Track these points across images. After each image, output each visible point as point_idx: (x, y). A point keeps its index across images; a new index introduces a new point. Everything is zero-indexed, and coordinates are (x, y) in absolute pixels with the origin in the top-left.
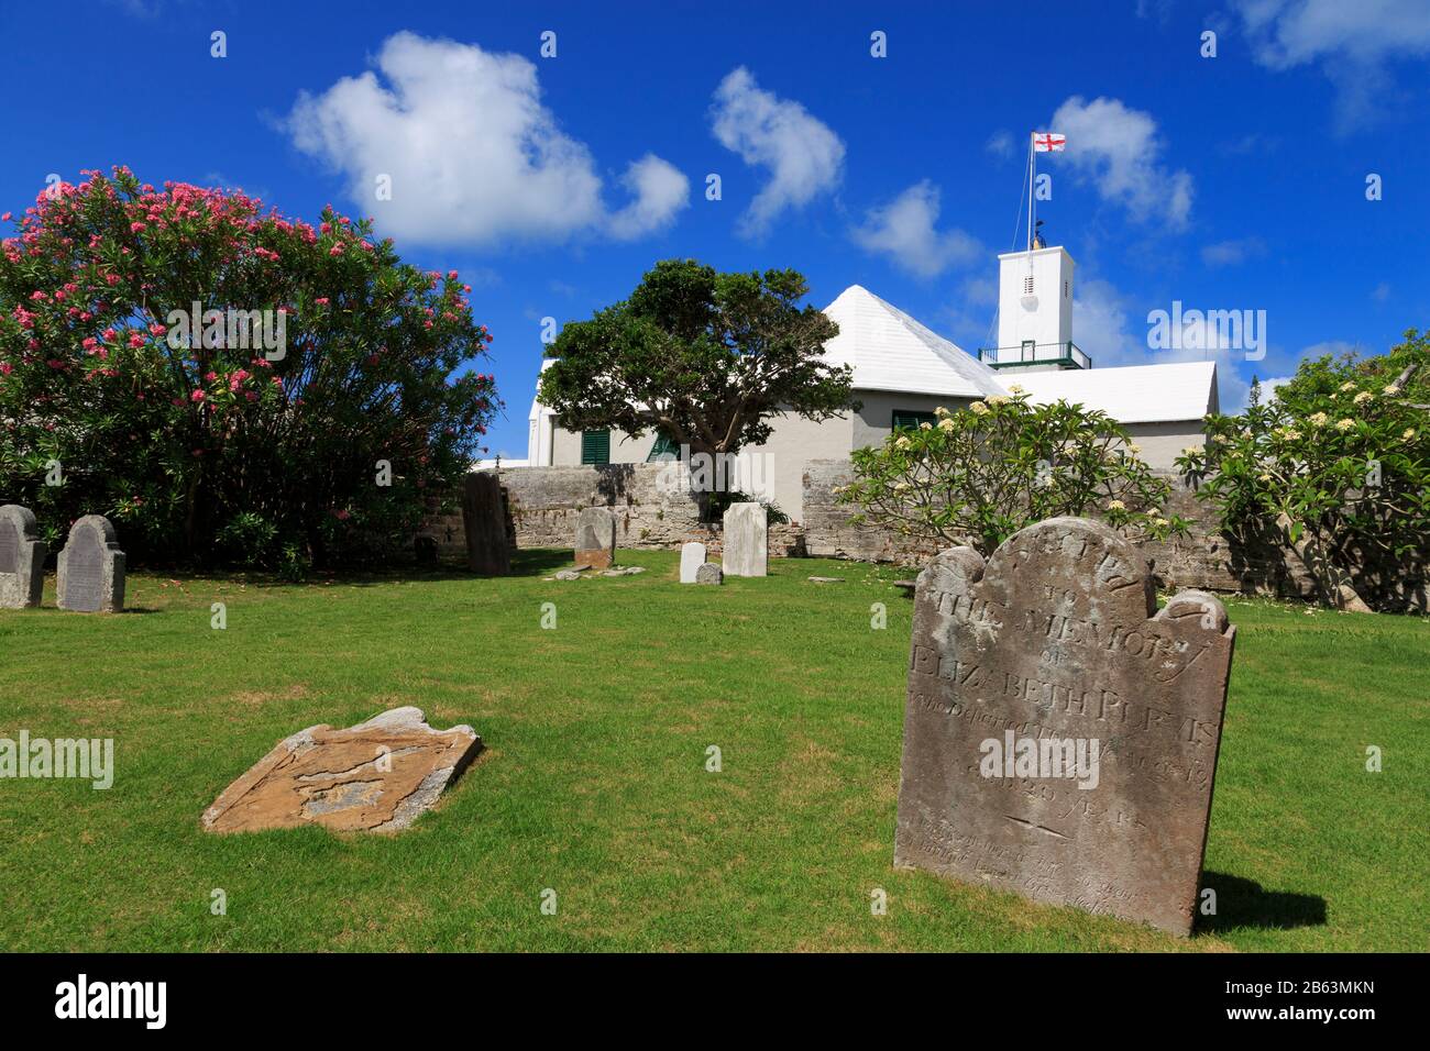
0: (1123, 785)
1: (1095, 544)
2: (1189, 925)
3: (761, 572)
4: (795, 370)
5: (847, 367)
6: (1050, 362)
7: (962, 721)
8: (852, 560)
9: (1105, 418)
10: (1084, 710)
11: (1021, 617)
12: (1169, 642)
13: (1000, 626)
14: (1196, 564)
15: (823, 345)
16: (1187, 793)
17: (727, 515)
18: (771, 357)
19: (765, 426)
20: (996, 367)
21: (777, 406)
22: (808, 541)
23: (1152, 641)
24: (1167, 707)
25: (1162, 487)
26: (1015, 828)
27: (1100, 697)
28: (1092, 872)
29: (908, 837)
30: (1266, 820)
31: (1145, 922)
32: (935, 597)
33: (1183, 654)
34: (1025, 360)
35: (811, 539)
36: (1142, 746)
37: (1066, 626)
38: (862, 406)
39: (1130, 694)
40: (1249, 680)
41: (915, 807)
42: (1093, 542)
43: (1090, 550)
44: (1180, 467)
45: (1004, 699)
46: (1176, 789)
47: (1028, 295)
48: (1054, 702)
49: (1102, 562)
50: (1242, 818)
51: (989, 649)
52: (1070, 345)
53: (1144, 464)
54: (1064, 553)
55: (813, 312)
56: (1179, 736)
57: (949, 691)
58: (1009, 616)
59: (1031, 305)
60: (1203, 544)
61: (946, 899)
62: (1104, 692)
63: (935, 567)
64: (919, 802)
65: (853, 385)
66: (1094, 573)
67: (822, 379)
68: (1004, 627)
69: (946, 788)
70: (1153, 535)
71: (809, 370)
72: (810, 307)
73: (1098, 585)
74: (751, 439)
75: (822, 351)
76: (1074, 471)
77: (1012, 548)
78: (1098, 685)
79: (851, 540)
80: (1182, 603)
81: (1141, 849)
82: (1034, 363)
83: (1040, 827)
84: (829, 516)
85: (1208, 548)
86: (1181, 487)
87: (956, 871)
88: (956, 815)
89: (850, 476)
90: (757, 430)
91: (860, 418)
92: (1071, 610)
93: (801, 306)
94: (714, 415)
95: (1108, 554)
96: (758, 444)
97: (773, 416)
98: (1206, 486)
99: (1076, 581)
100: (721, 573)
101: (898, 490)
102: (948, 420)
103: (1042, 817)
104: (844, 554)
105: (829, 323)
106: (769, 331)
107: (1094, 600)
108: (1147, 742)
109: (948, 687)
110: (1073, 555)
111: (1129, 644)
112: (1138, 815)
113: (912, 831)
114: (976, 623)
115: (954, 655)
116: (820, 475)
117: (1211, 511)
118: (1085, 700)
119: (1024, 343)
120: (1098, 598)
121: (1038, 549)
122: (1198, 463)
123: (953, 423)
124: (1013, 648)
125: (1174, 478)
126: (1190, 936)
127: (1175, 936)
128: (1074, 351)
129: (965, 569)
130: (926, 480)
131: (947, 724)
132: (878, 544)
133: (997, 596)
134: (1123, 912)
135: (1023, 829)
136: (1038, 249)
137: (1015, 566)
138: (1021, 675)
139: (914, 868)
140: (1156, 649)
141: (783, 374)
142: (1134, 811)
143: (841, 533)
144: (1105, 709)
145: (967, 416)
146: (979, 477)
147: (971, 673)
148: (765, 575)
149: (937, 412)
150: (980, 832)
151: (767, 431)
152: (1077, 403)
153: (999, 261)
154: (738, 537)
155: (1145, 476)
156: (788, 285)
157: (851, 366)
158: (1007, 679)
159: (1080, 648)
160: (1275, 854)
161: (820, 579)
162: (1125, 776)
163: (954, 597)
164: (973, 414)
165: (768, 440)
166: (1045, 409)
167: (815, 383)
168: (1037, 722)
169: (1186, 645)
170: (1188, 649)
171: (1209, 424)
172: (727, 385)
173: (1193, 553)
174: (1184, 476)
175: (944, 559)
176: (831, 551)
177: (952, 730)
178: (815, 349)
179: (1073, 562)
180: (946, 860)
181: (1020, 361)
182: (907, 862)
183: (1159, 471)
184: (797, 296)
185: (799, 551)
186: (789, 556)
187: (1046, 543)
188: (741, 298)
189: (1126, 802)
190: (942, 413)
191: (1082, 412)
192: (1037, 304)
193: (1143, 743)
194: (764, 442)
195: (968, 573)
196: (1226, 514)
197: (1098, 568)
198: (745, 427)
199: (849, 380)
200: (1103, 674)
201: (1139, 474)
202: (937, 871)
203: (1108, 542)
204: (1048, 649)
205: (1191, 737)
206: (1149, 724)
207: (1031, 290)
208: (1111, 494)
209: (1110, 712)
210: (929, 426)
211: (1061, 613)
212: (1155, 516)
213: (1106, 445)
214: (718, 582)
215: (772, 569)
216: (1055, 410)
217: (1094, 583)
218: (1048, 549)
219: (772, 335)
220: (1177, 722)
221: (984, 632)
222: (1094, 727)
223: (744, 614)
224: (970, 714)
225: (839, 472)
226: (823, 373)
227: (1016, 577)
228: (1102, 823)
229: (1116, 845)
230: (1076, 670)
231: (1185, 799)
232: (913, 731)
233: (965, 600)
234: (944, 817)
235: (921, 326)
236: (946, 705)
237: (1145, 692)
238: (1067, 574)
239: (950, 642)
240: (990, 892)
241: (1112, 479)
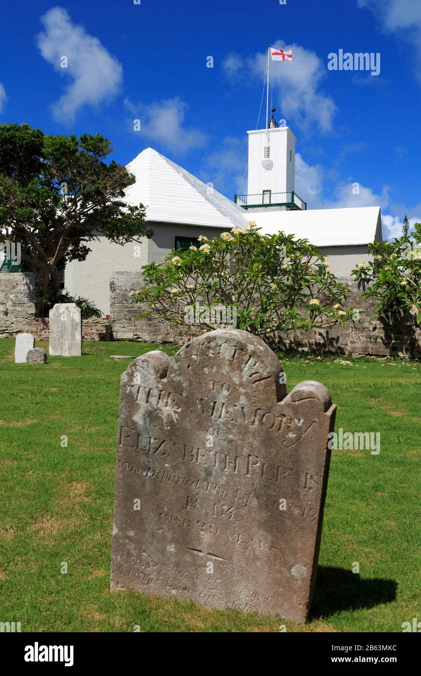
0: (263, 521)
1: (242, 349)
2: (305, 615)
3: (77, 352)
4: (105, 207)
5: (142, 206)
6: (280, 205)
7: (155, 480)
8: (145, 342)
9: (308, 244)
10: (237, 469)
11: (194, 404)
12: (291, 419)
13: (179, 410)
14: (363, 339)
15: (124, 190)
16: (303, 524)
17: (52, 312)
18: (87, 198)
19: (84, 247)
20: (246, 207)
21: (92, 233)
22: (114, 329)
23: (280, 419)
24: (290, 465)
25: (343, 289)
26: (192, 555)
27: (247, 460)
28: (244, 584)
29: (119, 567)
30: (371, 525)
31: (277, 615)
32: (135, 390)
33: (300, 427)
34: (265, 203)
35: (116, 327)
36: (275, 493)
37: (224, 410)
38: (152, 233)
39: (267, 456)
40: (380, 421)
41: (124, 545)
42: (241, 348)
43: (239, 354)
44: (354, 276)
45: (183, 463)
46: (296, 522)
47: (267, 159)
48: (217, 464)
49: (247, 362)
50: (356, 525)
51: (172, 428)
52: (293, 193)
53: (333, 275)
54: (221, 356)
55: (116, 167)
56: (298, 486)
57: (146, 459)
58: (185, 403)
59: (268, 166)
60: (368, 326)
61: (144, 612)
62: (250, 456)
63: (133, 368)
64: (127, 541)
65: (146, 219)
66: (241, 371)
67: (124, 214)
68: (182, 411)
69: (145, 530)
70: (337, 321)
71: (114, 208)
72: (114, 162)
73: (244, 379)
74: (74, 257)
75: (123, 195)
76: (288, 279)
77: (186, 352)
78: (246, 451)
79: (144, 327)
80: (299, 391)
81: (274, 565)
82: (270, 205)
83: (209, 554)
84: (129, 311)
85: (371, 328)
86: (355, 289)
87: (153, 589)
88: (152, 549)
89: (143, 284)
90: (79, 250)
91: (153, 242)
92: (227, 397)
93: (107, 161)
94: (45, 238)
95: (250, 356)
96: (80, 260)
97: (90, 240)
98: (370, 289)
99: (230, 377)
100: (45, 356)
101: (173, 293)
102: (206, 245)
103: (210, 546)
104: (139, 338)
105: (127, 174)
106: (84, 178)
107: (242, 390)
108: (278, 490)
109: (145, 457)
110: (227, 358)
111: (265, 421)
112: (272, 542)
113: (122, 563)
114: (163, 408)
115: (148, 433)
116: (121, 282)
117: (373, 305)
118: (237, 462)
119: (264, 191)
120: (244, 388)
121: (204, 353)
122: (366, 274)
123: (209, 247)
124: (189, 426)
125: (350, 283)
126: (306, 623)
127: (297, 623)
128: (295, 198)
129: (155, 369)
130: (192, 286)
131: (144, 483)
132: (163, 330)
133: (177, 388)
134: (263, 610)
135: (198, 556)
136: (272, 128)
137: (189, 366)
138: (194, 446)
139: (124, 589)
140: (283, 425)
141: (95, 210)
142: (270, 538)
143: (137, 323)
144: (250, 469)
145: (219, 242)
146: (229, 283)
147: (160, 446)
148: (80, 355)
149: (200, 239)
150: (168, 560)
151: (86, 251)
152: (291, 234)
153: (247, 135)
154: (60, 329)
155: (333, 283)
156: (97, 146)
157: (145, 205)
158: (185, 449)
159: (233, 425)
160: (373, 550)
161: (118, 357)
162: (264, 515)
163: (147, 390)
164: (222, 241)
165: (87, 257)
166: (270, 238)
167: (120, 217)
168: (205, 479)
169: (302, 421)
170: (303, 423)
171: (372, 248)
172: (56, 217)
173: (362, 332)
174: (357, 282)
175: (140, 361)
176: (130, 335)
177: (148, 487)
178: (118, 193)
179: (228, 363)
180: (146, 581)
181: (261, 204)
182: (120, 585)
183: (342, 279)
184: (104, 154)
185: (108, 336)
186: (100, 340)
187: (209, 349)
188: (63, 154)
189: (264, 533)
190: (203, 240)
191: (293, 240)
192: (272, 165)
193: (275, 491)
194: (84, 259)
195: (157, 372)
196: (381, 306)
197: (245, 367)
198: (70, 248)
199: (143, 215)
200: (249, 443)
201: (329, 281)
202: (140, 590)
203: (251, 348)
204: (212, 426)
205: (306, 485)
206: (279, 478)
207: (268, 156)
208: (312, 295)
209: (254, 470)
210: (195, 248)
211: (221, 400)
212: (338, 309)
213: (308, 262)
214: (43, 362)
215: (87, 350)
216: (276, 238)
217: (242, 378)
218: (211, 353)
219: (86, 182)
220: (297, 475)
221: (169, 415)
222: (243, 481)
223: (54, 387)
224: (160, 475)
225: (135, 281)
226: (125, 210)
227: (189, 375)
228: (250, 548)
229: (258, 563)
230: (231, 441)
231: (302, 529)
232: (121, 490)
233: (155, 392)
234: (144, 551)
235: (195, 178)
236: (144, 470)
237: (276, 455)
238: (224, 371)
239: (145, 423)
240: (176, 603)
241: (312, 285)
